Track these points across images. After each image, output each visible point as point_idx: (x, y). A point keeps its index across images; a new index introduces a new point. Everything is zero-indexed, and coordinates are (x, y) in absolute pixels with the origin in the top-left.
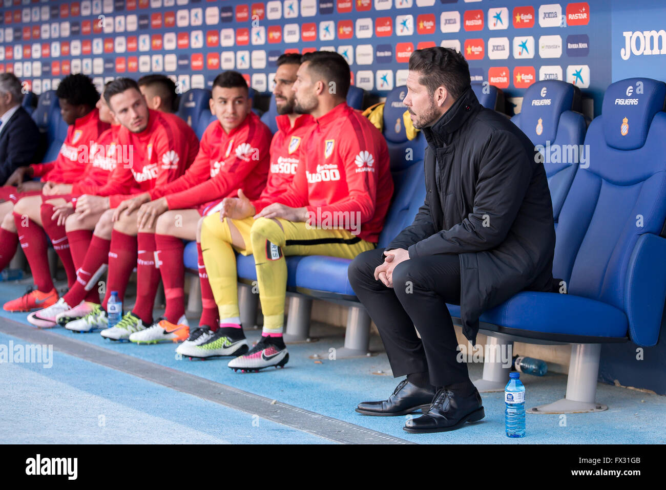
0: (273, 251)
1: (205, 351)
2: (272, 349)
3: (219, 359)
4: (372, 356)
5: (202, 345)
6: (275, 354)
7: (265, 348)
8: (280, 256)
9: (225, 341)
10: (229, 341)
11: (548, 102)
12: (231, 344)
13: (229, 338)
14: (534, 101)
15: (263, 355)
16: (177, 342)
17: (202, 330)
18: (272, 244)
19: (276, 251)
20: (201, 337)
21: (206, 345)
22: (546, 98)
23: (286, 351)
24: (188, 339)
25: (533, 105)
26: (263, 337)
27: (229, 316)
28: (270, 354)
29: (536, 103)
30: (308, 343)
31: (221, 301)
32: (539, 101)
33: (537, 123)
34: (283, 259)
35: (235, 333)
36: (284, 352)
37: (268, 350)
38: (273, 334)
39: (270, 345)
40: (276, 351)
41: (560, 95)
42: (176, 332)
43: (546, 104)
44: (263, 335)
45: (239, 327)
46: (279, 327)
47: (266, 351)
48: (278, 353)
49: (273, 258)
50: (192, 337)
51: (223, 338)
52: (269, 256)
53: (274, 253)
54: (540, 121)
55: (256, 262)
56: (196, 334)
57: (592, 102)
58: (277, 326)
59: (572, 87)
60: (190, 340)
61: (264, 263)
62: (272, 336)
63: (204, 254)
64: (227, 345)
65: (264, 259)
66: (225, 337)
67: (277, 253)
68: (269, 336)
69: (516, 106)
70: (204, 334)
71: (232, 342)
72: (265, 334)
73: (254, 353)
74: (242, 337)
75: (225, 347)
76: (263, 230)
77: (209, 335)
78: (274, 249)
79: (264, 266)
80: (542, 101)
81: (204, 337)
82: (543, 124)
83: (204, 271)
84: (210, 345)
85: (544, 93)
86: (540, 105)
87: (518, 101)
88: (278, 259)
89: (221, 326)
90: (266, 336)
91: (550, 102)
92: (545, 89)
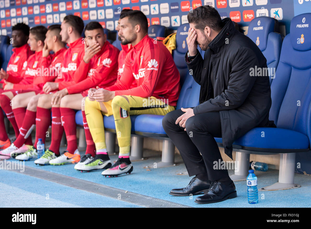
0: (124, 113)
1: (89, 167)
2: (124, 164)
3: (96, 171)
4: (176, 165)
5: (87, 164)
6: (126, 167)
7: (120, 164)
8: (127, 116)
9: (100, 162)
10: (102, 161)
11: (261, 28)
12: (102, 163)
13: (101, 160)
14: (254, 28)
15: (120, 168)
16: (74, 163)
17: (87, 156)
18: (123, 110)
19: (125, 113)
20: (87, 160)
21: (90, 164)
22: (260, 26)
23: (131, 165)
24: (80, 161)
25: (254, 30)
26: (119, 158)
27: (101, 148)
28: (123, 167)
29: (255, 29)
30: (142, 160)
31: (96, 141)
32: (257, 28)
33: (257, 40)
34: (129, 117)
35: (104, 157)
36: (130, 166)
37: (122, 165)
38: (125, 156)
39: (123, 162)
40: (126, 165)
41: (267, 24)
42: (74, 158)
43: (260, 29)
44: (119, 157)
45: (106, 154)
46: (127, 153)
47: (121, 165)
48: (127, 166)
49: (124, 117)
50: (82, 160)
51: (98, 160)
52: (122, 116)
53: (124, 114)
54: (258, 38)
55: (115, 119)
56: (84, 159)
57: (284, 27)
58: (127, 152)
59: (274, 20)
60: (81, 162)
61: (119, 120)
62: (124, 158)
63: (87, 116)
64: (100, 164)
65: (119, 117)
66: (99, 159)
67: (126, 114)
68: (122, 157)
69: (245, 31)
70: (88, 158)
71: (103, 162)
72: (120, 156)
73: (115, 167)
74: (108, 159)
75: (99, 165)
76: (118, 102)
77: (91, 159)
78: (124, 112)
79: (119, 121)
80: (258, 28)
81: (88, 160)
82: (259, 40)
83: (87, 125)
84: (91, 164)
85: (259, 24)
86: (257, 30)
87: (246, 29)
88: (126, 117)
89: (97, 154)
90: (121, 157)
91: (263, 28)
92: (259, 21)
